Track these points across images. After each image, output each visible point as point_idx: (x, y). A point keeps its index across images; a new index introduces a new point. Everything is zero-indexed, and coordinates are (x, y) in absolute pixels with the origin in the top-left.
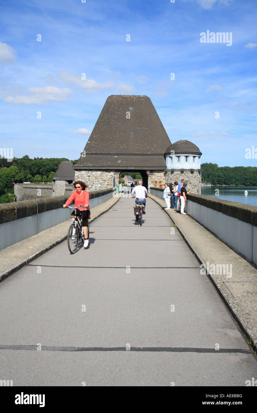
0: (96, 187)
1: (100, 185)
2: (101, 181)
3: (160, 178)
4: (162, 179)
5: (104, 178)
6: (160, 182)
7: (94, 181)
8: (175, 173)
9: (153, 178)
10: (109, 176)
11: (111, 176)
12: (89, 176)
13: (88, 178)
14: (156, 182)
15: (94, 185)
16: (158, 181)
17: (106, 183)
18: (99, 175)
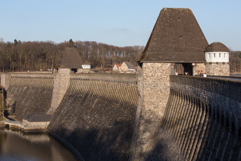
0: (158, 75)
1: (160, 74)
2: (161, 71)
3: (201, 68)
4: (203, 69)
5: (163, 69)
6: (202, 71)
7: (157, 71)
8: (212, 65)
9: (197, 68)
10: (166, 67)
11: (168, 67)
12: (153, 67)
13: (152, 68)
14: (199, 71)
15: (157, 74)
16: (200, 70)
17: (165, 72)
18: (160, 66)
